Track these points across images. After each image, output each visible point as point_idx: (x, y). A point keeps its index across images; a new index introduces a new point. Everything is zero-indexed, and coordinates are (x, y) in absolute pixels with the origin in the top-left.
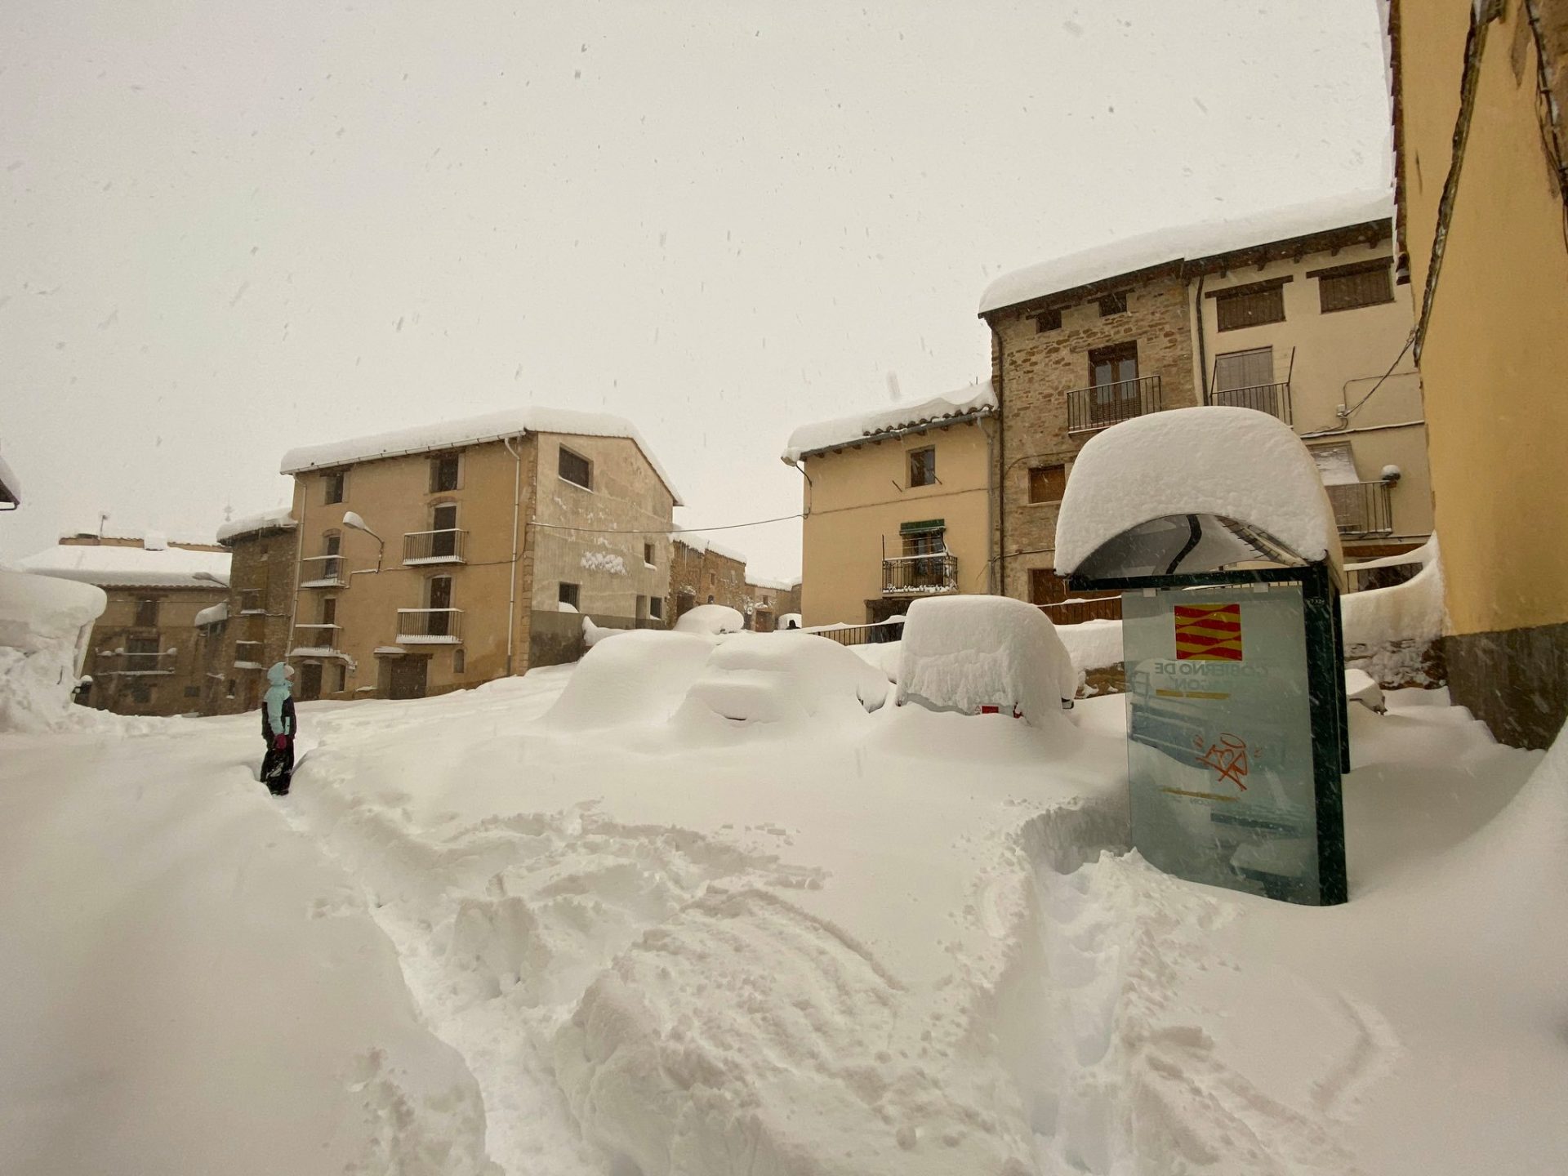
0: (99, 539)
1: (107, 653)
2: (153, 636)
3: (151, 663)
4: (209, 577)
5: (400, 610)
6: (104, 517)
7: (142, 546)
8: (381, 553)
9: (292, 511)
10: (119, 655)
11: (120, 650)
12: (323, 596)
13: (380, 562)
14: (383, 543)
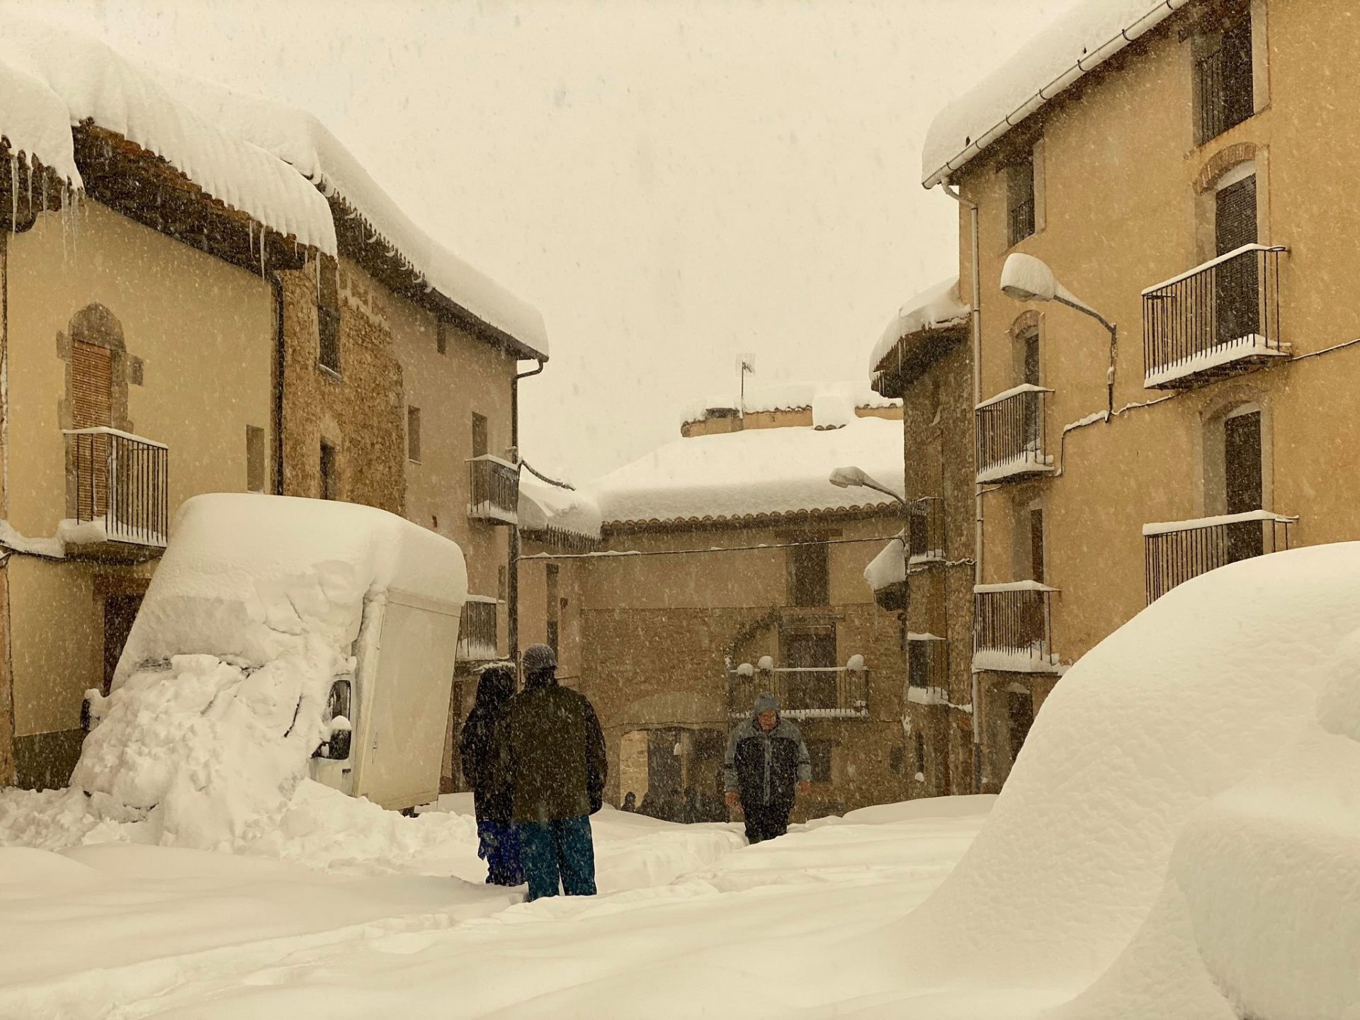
0: (741, 415)
1: (745, 668)
2: (821, 628)
3: (825, 692)
4: (859, 480)
5: (1149, 528)
6: (745, 367)
7: (809, 423)
8: (1113, 363)
9: (960, 282)
10: (765, 673)
11: (766, 661)
12: (1022, 504)
13: (1111, 387)
14: (1113, 331)
